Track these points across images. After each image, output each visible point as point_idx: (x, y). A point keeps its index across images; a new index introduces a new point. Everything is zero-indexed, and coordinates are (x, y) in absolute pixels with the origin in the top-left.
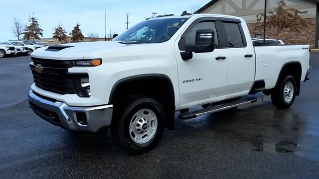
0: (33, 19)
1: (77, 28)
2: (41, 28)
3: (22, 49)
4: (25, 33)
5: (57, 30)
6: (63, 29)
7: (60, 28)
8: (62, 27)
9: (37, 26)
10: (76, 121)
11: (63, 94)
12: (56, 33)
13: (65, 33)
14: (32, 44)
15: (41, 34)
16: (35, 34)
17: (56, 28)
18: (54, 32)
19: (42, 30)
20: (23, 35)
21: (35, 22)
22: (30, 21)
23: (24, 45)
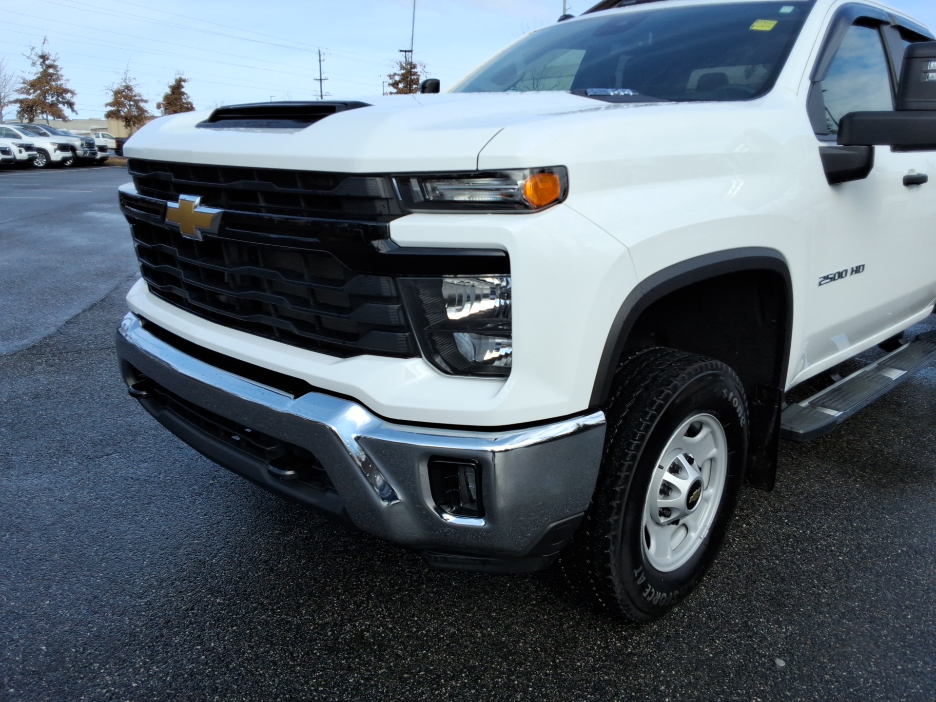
0: (44, 57)
1: (177, 89)
2: (69, 86)
3: (15, 150)
4: (21, 101)
5: (117, 93)
6: (136, 90)
7: (128, 88)
8: (132, 84)
9: (58, 79)
10: (431, 505)
11: (345, 352)
12: (116, 103)
13: (142, 104)
14: (44, 135)
15: (71, 105)
16: (53, 105)
17: (115, 87)
18: (110, 99)
19: (73, 93)
20: (16, 107)
21: (50, 66)
22: (34, 64)
23: (19, 137)
